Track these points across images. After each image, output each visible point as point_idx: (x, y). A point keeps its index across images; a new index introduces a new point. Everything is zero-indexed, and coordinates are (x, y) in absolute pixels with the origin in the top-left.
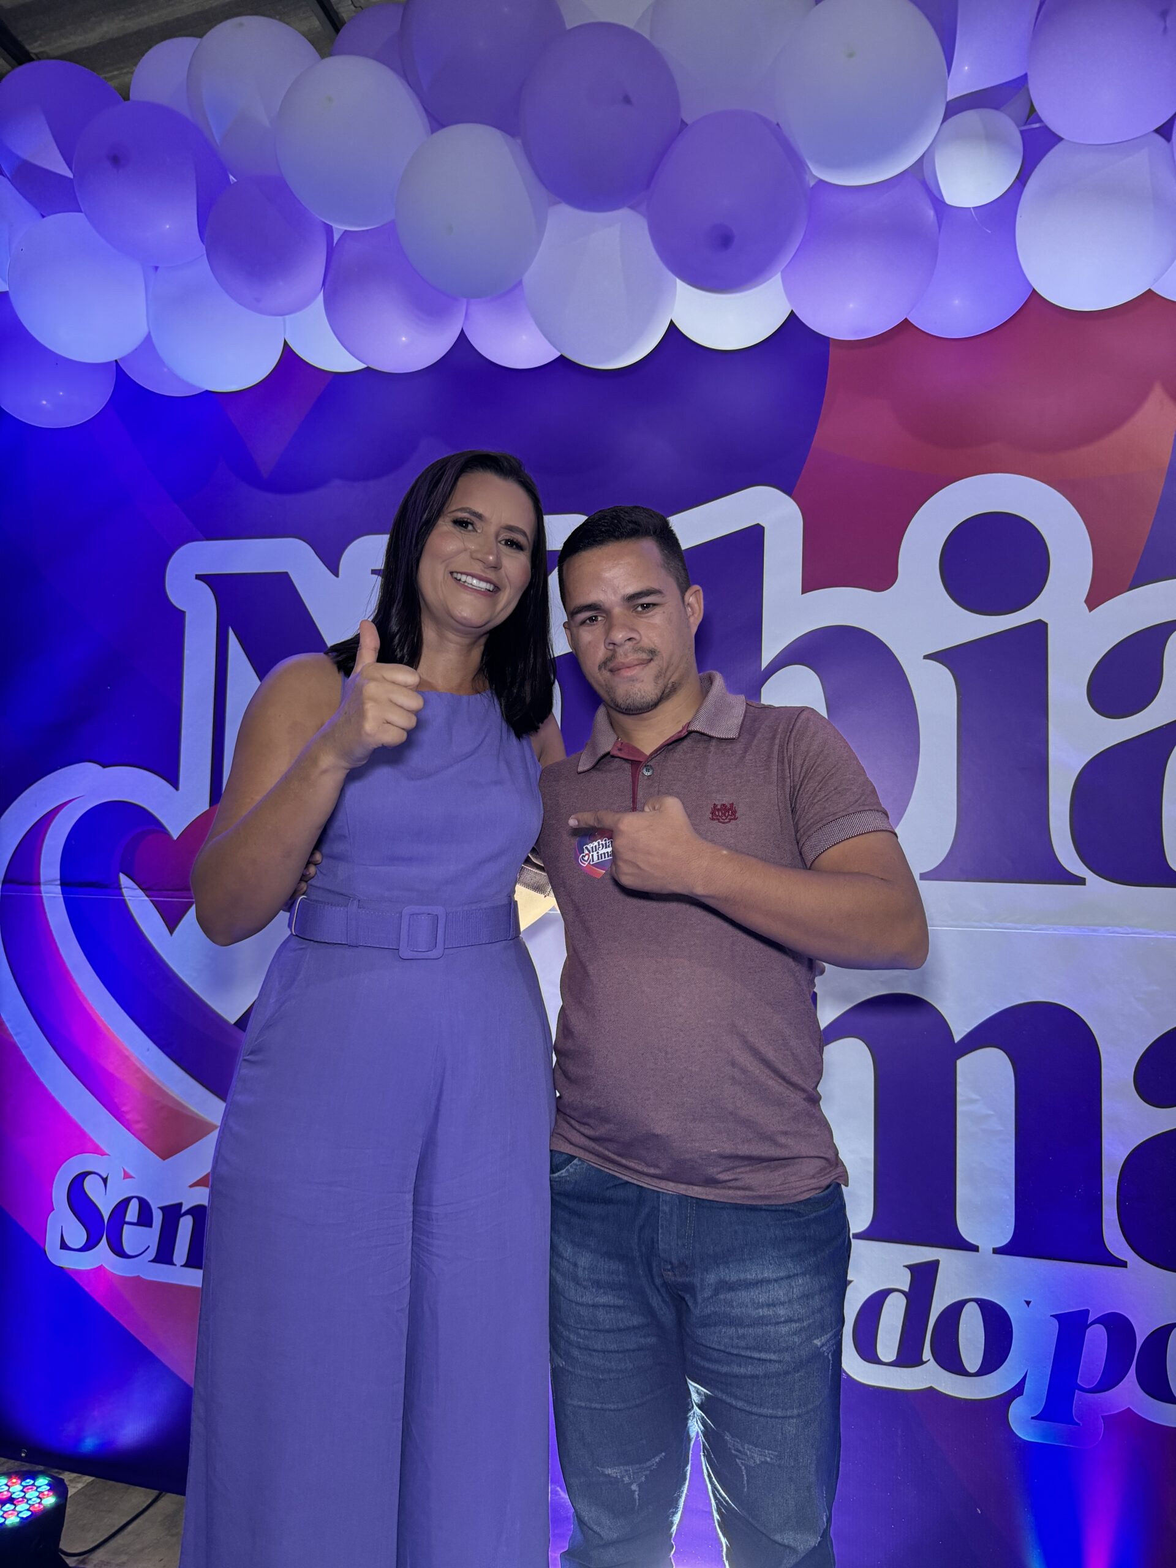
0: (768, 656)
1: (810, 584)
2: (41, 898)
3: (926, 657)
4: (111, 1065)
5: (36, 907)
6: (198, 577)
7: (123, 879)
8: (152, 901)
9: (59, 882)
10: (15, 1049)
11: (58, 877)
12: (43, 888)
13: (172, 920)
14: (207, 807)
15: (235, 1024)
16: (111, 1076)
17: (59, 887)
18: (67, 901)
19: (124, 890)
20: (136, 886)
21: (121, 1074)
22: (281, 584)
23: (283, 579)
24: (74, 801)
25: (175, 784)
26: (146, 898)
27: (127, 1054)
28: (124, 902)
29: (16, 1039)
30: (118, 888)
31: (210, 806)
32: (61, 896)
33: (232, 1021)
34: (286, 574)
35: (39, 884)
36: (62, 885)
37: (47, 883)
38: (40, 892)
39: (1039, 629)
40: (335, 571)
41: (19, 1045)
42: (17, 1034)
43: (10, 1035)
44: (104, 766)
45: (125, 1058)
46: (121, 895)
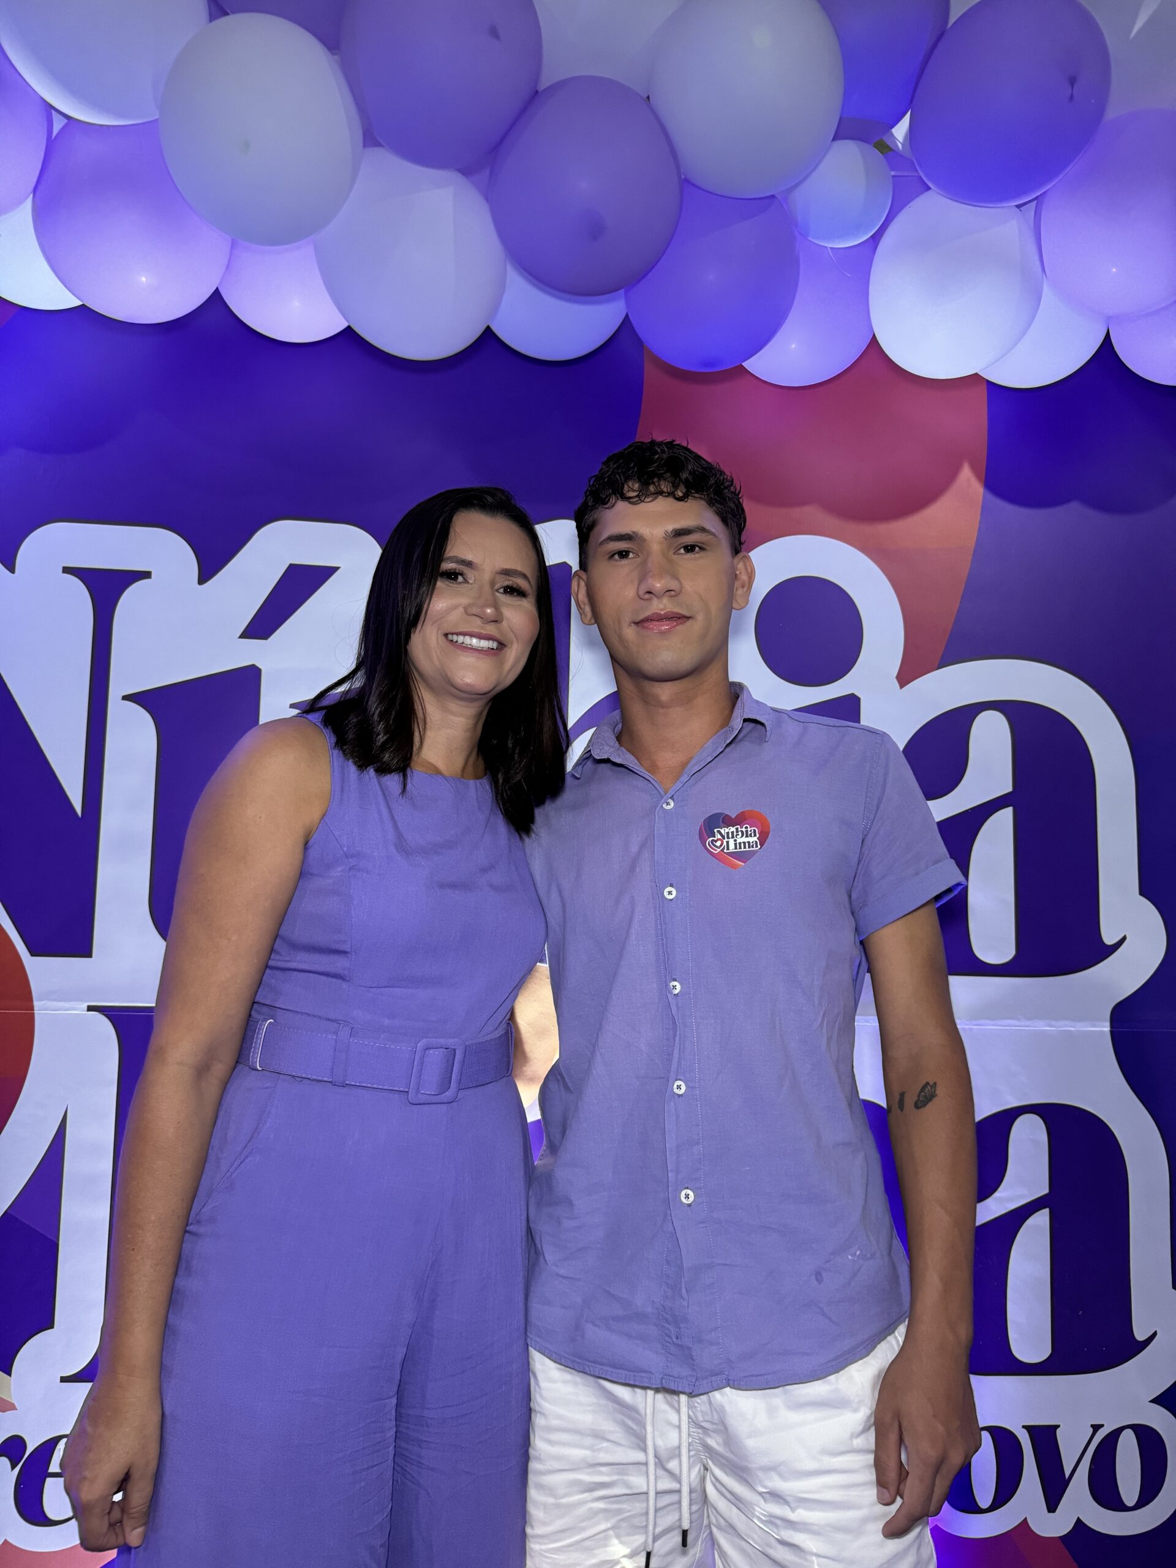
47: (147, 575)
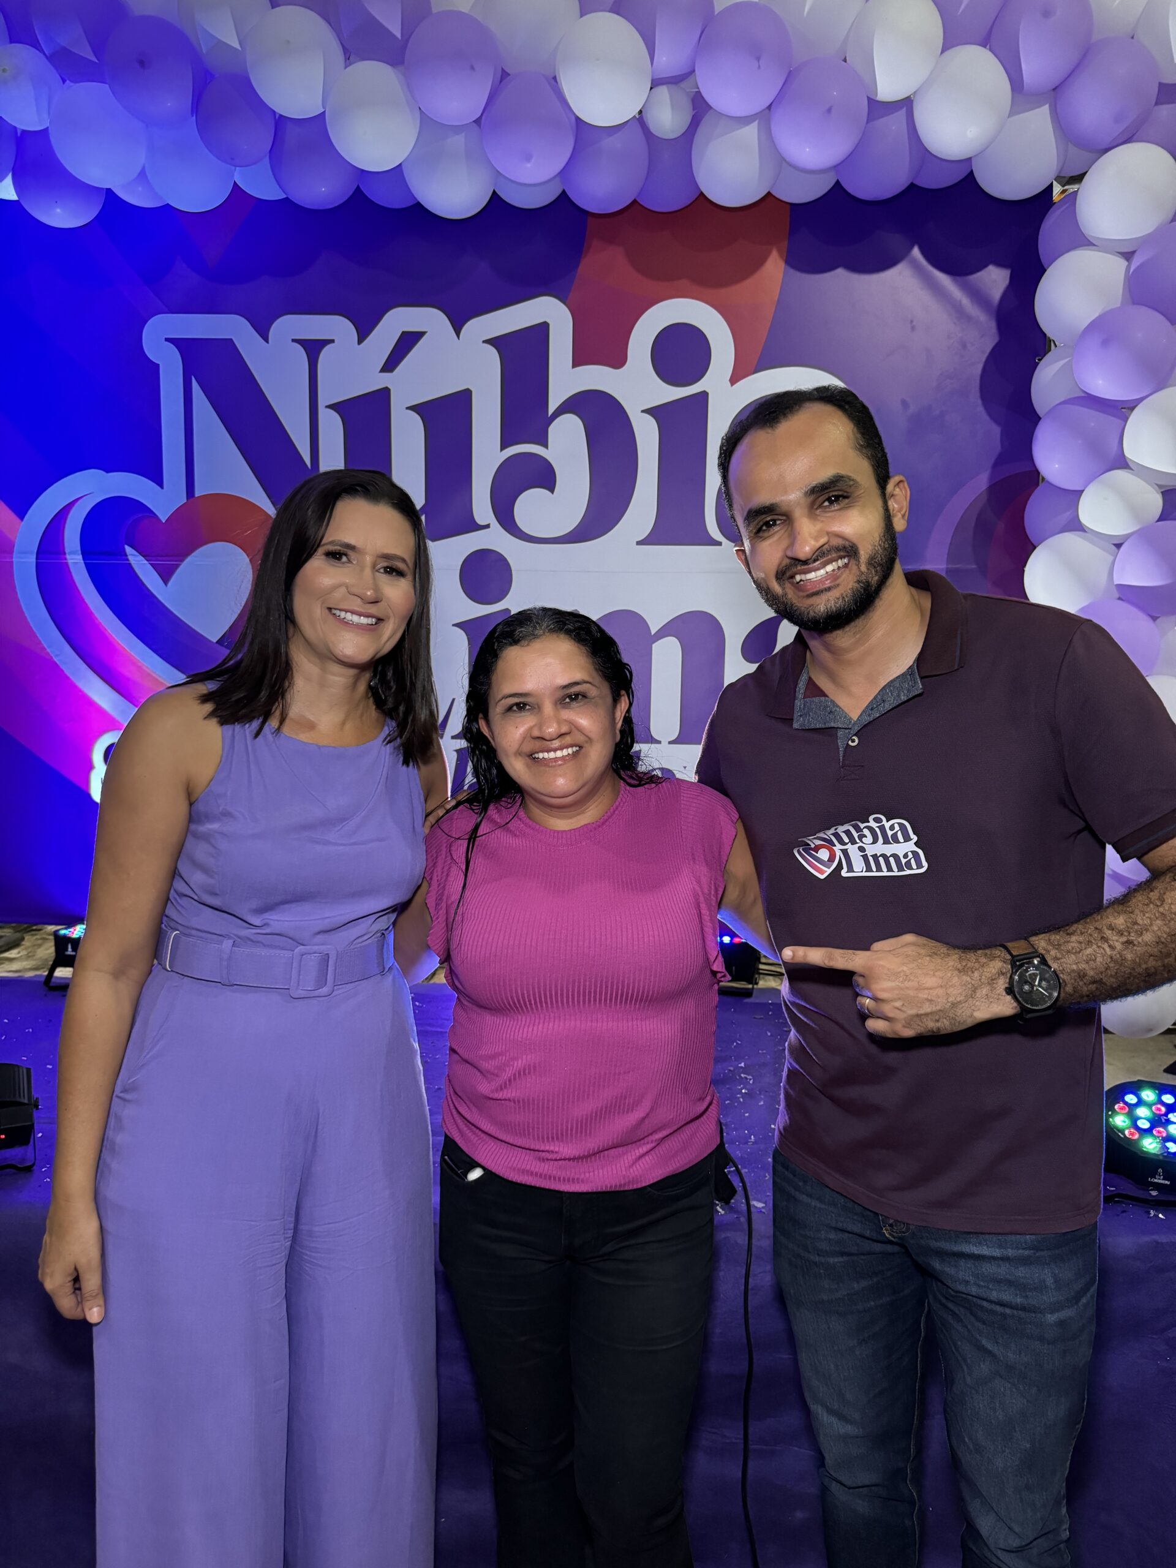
0: (552, 409)
1: (576, 363)
2: (67, 565)
3: (643, 411)
4: (127, 672)
5: (65, 569)
6: (167, 340)
7: (128, 549)
8: (151, 564)
9: (80, 552)
10: (55, 666)
11: (79, 548)
12: (68, 556)
13: (166, 575)
14: (185, 501)
15: (217, 642)
16: (128, 679)
17: (80, 557)
18: (87, 566)
19: (130, 558)
20: (137, 554)
21: (136, 677)
22: (228, 346)
23: (229, 343)
24: (84, 498)
25: (160, 484)
26: (146, 562)
27: (139, 664)
28: (130, 564)
29: (56, 659)
30: (126, 555)
31: (188, 498)
32: (82, 561)
33: (215, 640)
34: (231, 340)
35: (65, 554)
36: (83, 553)
37: (70, 553)
38: (66, 559)
39: (703, 396)
40: (266, 340)
41: (58, 662)
42: (57, 656)
43: (52, 657)
44: (107, 471)
45: (139, 668)
46: (128, 560)
47: (332, 341)
